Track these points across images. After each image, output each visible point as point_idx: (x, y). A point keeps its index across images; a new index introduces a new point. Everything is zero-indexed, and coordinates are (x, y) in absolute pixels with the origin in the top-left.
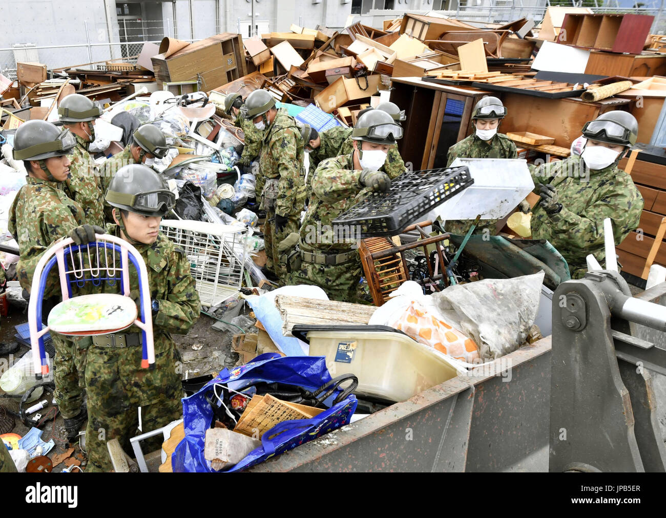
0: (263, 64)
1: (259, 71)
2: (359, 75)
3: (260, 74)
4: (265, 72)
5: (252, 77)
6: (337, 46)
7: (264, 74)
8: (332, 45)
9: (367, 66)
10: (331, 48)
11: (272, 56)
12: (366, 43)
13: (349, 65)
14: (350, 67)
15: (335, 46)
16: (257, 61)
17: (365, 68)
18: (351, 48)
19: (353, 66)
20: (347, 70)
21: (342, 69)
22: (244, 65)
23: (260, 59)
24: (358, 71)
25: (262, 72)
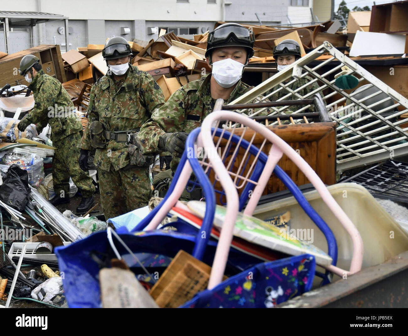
0: (82, 72)
1: (78, 78)
2: (180, 74)
3: (79, 81)
4: (84, 79)
5: (72, 84)
6: (154, 52)
7: (83, 81)
8: (149, 52)
9: (187, 65)
10: (148, 55)
11: (91, 65)
12: (182, 47)
13: (168, 65)
14: (169, 67)
15: (152, 53)
16: (76, 69)
17: (185, 68)
18: (168, 52)
19: (173, 66)
20: (167, 71)
21: (162, 70)
22: (63, 73)
23: (79, 66)
24: (179, 71)
25: (81, 79)
